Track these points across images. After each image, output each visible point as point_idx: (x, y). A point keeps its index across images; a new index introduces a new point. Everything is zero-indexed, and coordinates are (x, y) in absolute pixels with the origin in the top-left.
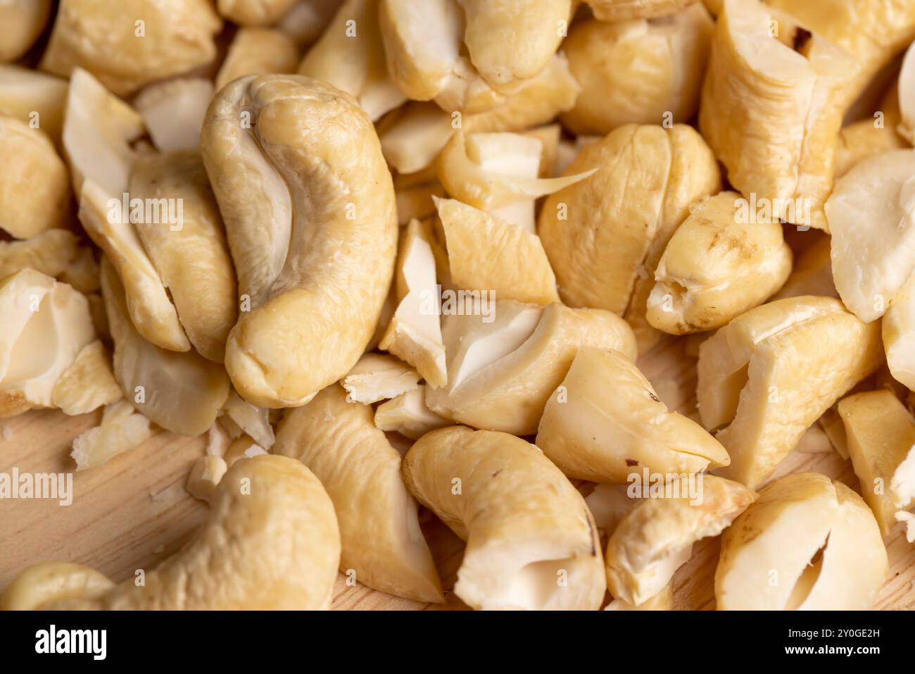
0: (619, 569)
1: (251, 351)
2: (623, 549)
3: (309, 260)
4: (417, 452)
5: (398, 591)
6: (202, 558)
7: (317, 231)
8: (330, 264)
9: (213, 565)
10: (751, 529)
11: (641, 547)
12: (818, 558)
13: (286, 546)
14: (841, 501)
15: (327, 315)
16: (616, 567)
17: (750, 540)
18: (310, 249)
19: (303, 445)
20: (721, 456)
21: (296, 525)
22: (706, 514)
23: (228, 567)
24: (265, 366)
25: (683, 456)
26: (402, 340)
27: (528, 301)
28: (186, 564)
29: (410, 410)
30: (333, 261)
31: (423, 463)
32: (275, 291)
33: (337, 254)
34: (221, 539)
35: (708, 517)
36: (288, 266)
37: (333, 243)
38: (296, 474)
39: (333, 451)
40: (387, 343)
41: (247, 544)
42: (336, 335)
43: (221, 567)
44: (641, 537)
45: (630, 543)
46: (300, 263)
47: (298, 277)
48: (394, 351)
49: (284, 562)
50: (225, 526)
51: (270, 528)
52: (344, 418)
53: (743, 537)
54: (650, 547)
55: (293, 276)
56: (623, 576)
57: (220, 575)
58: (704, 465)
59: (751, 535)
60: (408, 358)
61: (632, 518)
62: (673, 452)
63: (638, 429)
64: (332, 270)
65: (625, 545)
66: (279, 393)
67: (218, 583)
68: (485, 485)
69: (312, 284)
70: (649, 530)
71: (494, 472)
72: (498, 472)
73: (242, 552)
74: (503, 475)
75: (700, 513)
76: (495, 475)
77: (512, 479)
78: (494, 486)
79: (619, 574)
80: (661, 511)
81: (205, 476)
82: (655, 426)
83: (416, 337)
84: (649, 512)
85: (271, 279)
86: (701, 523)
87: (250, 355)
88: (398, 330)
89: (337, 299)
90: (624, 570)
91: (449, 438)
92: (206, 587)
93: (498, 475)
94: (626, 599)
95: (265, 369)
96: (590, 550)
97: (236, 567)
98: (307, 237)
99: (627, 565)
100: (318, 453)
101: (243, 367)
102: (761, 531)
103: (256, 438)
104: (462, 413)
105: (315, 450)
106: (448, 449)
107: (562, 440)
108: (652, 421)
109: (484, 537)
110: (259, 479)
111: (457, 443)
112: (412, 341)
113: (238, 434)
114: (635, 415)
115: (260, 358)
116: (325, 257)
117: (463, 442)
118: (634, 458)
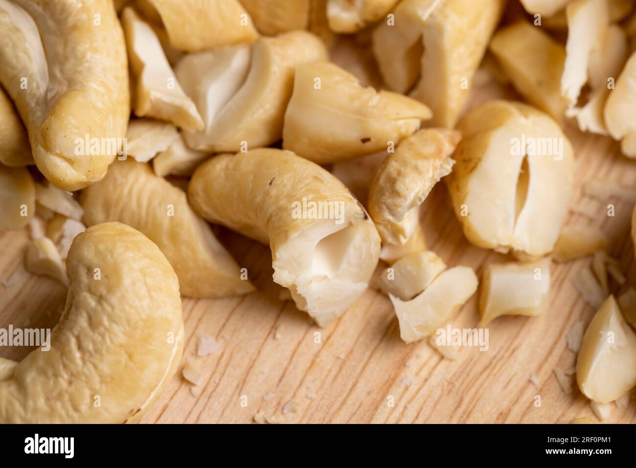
0: (385, 223)
1: (58, 152)
2: (384, 207)
3: (69, 66)
4: (197, 184)
5: (219, 293)
6: (83, 321)
7: (66, 43)
8: (86, 65)
9: (93, 323)
10: (470, 160)
11: (398, 201)
12: (525, 165)
13: (143, 291)
14: (526, 116)
15: (99, 105)
16: (382, 222)
17: (474, 168)
18: (66, 58)
19: (107, 208)
20: (424, 112)
21: (142, 271)
22: (435, 160)
23: (106, 322)
24: (71, 160)
25: (401, 122)
26: (156, 105)
27: (236, 43)
28: (71, 330)
29: (180, 156)
30: (87, 61)
31: (206, 191)
32: (52, 99)
33: (89, 55)
34: (92, 302)
35: (438, 163)
36: (52, 76)
37: (83, 47)
38: (122, 233)
39: (134, 204)
40: (144, 109)
41: (114, 300)
42: (111, 117)
43: (101, 323)
44: (396, 193)
45: (389, 201)
46: (62, 71)
47: (65, 83)
48: (151, 113)
49: (146, 302)
50: (90, 291)
51: (127, 281)
52: (131, 177)
53: (466, 168)
54: (406, 199)
55: (60, 83)
56: (389, 227)
57: (102, 329)
58: (416, 124)
59: (472, 165)
60: (165, 116)
61: (382, 181)
62: (393, 122)
63: (362, 114)
64: (89, 69)
65: (384, 203)
66: (87, 176)
67: (103, 336)
68: (267, 194)
69: (79, 85)
70: (400, 187)
71: (269, 182)
72: (272, 181)
73: (113, 307)
74: (277, 181)
75: (431, 161)
76: (271, 184)
77: (285, 181)
78: (274, 192)
79: (385, 226)
80: (402, 169)
81: (41, 256)
82: (373, 107)
83: (166, 99)
84: (394, 174)
85: (42, 90)
86: (435, 168)
87: (57, 154)
88: (152, 97)
89: (101, 89)
90: (389, 222)
91: (218, 167)
92: (94, 342)
93: (273, 183)
94: (394, 243)
95: (71, 161)
96: (363, 216)
97: (111, 319)
98: (60, 49)
99: (390, 218)
100: (122, 211)
101: (56, 166)
102: (480, 159)
103: (67, 213)
104: (222, 144)
105: (119, 209)
106: (222, 174)
107: (305, 140)
108: (370, 104)
109: (284, 233)
110: (101, 247)
111: (227, 168)
112: (165, 103)
113: (50, 215)
114: (357, 103)
115: (66, 154)
116: (80, 60)
117: (231, 166)
118: (366, 136)
